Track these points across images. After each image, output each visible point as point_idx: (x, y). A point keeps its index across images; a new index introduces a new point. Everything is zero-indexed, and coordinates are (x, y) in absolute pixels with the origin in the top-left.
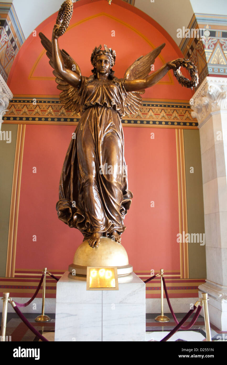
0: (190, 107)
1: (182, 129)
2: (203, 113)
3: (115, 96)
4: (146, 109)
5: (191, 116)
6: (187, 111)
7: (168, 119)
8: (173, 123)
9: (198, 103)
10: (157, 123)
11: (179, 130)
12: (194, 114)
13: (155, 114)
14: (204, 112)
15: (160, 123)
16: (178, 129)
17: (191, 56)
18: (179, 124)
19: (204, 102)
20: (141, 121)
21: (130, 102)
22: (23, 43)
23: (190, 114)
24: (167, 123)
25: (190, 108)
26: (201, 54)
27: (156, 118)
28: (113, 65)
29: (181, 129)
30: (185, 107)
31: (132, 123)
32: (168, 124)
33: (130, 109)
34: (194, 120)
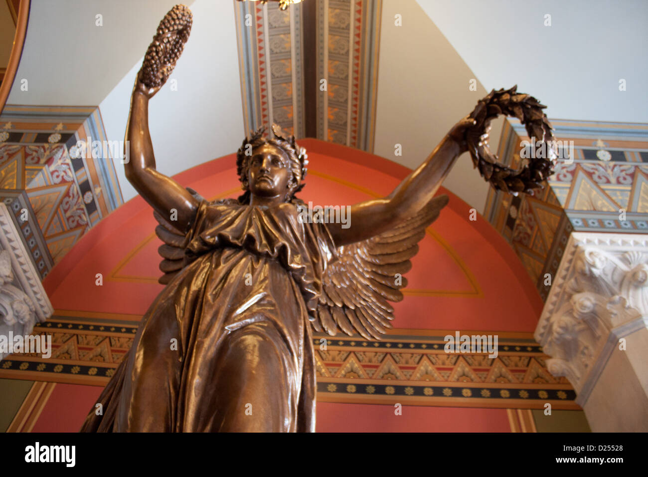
0: (540, 349)
1: (527, 409)
2: (583, 353)
3: (288, 230)
4: (410, 355)
5: (547, 371)
6: (533, 360)
7: (479, 382)
8: (495, 393)
9: (563, 324)
10: (447, 392)
11: (520, 411)
12: (555, 364)
13: (439, 369)
14: (586, 348)
15: (457, 392)
16: (516, 409)
17: (518, 222)
18: (514, 394)
19: (583, 306)
20: (396, 387)
21: (353, 301)
22: (115, 207)
23: (544, 366)
24: (476, 393)
25: (541, 352)
26: (541, 200)
27: (442, 379)
28: (298, 178)
29: (524, 409)
30: (523, 349)
31: (368, 393)
32: (480, 396)
33: (355, 321)
34: (559, 383)
